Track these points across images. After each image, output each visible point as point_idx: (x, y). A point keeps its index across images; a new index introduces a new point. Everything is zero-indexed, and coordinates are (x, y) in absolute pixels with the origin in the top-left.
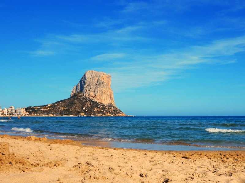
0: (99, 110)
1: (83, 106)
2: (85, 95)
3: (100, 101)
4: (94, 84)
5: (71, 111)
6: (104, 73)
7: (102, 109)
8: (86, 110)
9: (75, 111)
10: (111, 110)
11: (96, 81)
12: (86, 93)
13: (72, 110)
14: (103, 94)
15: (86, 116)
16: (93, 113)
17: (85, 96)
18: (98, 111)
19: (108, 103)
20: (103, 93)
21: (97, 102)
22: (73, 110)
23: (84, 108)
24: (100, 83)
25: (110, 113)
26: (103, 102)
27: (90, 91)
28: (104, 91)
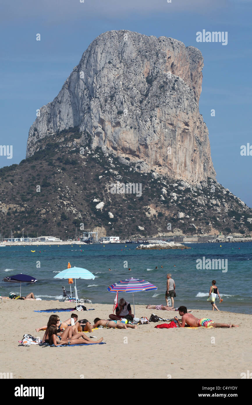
0: (167, 213)
1: (95, 195)
2: (94, 145)
3: (164, 171)
4: (135, 91)
5: (45, 221)
6: (176, 41)
7: (183, 210)
8: (111, 215)
9: (64, 218)
10: (219, 210)
11: (141, 78)
12: (98, 134)
13: (47, 212)
14: (179, 138)
15: (115, 239)
16: (141, 228)
17: (98, 149)
18: (160, 215)
19: (202, 179)
20: (179, 132)
21: (150, 175)
22: (54, 215)
23: (100, 206)
24: (162, 87)
25: (217, 225)
26: (178, 177)
27: (118, 124)
28: (183, 126)
